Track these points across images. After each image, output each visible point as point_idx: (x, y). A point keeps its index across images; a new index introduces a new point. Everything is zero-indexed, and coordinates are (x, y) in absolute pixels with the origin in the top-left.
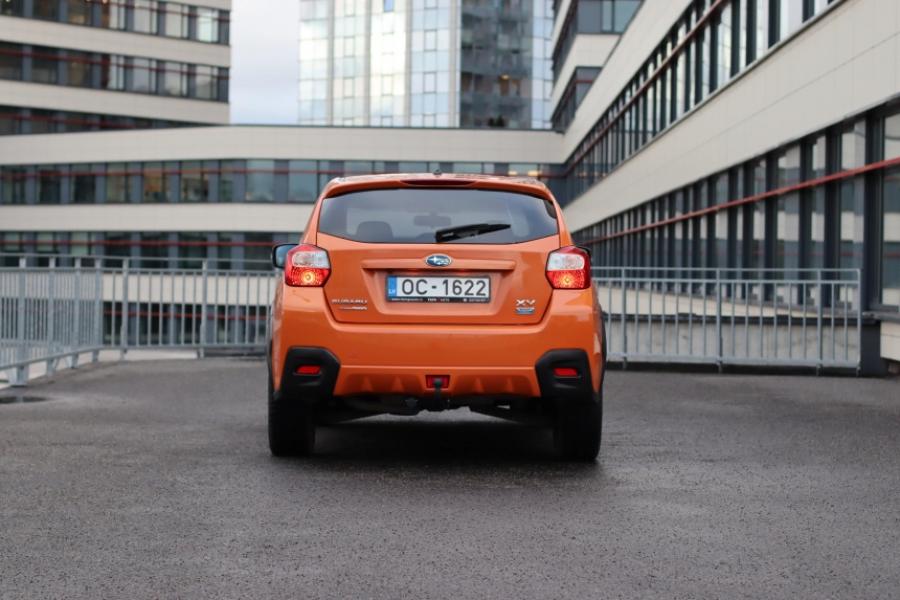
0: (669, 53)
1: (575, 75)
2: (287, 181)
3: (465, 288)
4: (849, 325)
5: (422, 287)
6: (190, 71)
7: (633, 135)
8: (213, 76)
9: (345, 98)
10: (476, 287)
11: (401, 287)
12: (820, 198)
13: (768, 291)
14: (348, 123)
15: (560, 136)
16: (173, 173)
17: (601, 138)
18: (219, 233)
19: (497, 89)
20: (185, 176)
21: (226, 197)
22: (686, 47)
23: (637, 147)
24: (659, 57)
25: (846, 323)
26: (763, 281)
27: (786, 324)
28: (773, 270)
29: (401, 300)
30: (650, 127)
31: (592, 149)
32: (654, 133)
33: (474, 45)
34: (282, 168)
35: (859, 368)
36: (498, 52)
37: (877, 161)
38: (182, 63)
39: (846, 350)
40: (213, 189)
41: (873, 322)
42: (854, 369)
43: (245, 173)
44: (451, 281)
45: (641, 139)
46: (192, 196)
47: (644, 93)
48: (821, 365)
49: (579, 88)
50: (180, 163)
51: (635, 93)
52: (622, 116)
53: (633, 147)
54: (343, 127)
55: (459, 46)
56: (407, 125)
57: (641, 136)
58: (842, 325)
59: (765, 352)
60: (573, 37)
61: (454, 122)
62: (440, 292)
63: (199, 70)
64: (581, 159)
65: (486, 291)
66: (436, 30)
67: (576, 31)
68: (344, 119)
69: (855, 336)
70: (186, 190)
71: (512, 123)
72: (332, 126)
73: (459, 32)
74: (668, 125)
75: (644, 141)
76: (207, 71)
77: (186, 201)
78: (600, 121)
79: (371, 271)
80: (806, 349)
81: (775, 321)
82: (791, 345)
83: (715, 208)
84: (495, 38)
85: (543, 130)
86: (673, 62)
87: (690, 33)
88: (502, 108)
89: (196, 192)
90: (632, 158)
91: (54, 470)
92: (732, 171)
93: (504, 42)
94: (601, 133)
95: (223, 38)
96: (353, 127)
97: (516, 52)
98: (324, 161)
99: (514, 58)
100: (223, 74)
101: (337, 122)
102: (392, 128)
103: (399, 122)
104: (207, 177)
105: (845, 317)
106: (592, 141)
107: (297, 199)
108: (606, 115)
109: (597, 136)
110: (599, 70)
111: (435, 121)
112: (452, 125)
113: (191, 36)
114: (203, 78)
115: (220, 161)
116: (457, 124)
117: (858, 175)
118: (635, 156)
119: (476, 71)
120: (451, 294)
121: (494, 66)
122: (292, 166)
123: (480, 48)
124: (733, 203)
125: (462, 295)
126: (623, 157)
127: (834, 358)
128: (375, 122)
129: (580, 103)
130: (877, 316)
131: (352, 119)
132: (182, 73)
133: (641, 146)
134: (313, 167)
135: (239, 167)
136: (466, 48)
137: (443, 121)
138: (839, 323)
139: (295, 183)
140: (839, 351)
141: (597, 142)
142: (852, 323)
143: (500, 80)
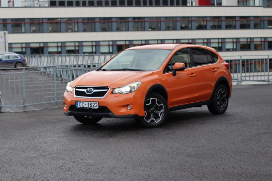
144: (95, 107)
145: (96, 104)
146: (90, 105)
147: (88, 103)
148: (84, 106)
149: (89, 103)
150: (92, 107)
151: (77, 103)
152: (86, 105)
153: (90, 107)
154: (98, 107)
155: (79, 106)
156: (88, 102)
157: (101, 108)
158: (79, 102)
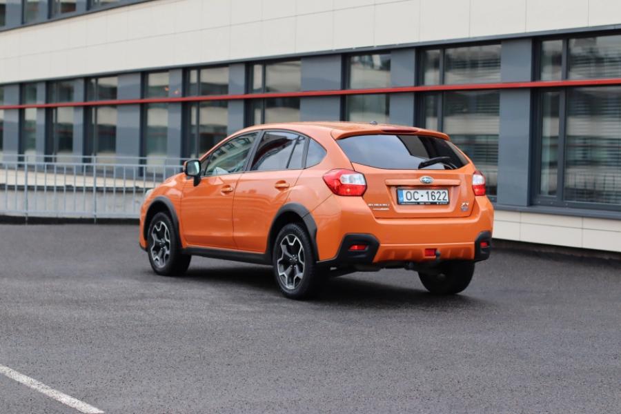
3: (437, 196)
5: (417, 196)
10: (441, 196)
11: (405, 196)
29: (406, 204)
44: (430, 191)
62: (425, 199)
65: (447, 198)
79: (389, 186)
120: (431, 200)
125: (436, 200)
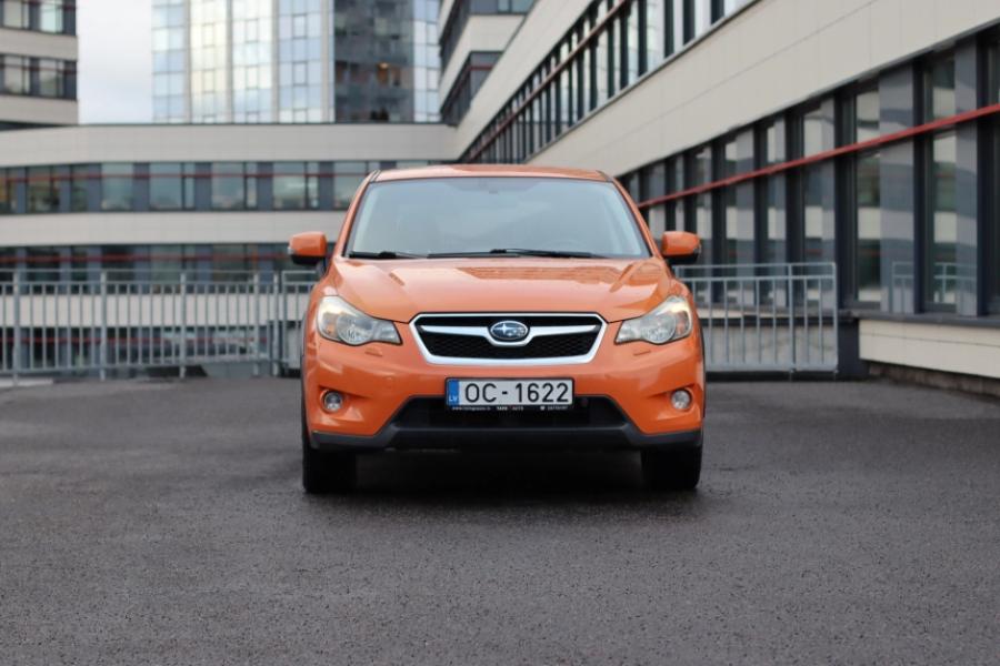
0: (587, 33)
1: (468, 60)
2: (148, 187)
4: (824, 324)
6: (33, 66)
7: (544, 127)
8: (58, 71)
9: (204, 92)
12: (779, 188)
13: (717, 290)
14: (209, 120)
15: (452, 129)
16: (19, 181)
17: (504, 130)
18: (72, 247)
19: (373, 78)
20: (32, 183)
21: (79, 206)
22: (608, 25)
23: (549, 138)
24: (575, 37)
25: (821, 322)
26: (709, 280)
27: (754, 325)
28: (723, 266)
30: (565, 117)
31: (493, 142)
32: (570, 123)
33: (349, 31)
34: (142, 172)
35: (836, 371)
36: (374, 37)
37: (849, 143)
38: (23, 57)
39: (822, 352)
40: (65, 197)
41: (850, 321)
42: (831, 373)
43: (99, 178)
45: (554, 130)
46: (40, 205)
47: (557, 78)
48: (794, 369)
49: (474, 76)
50: (27, 169)
51: (545, 79)
52: (530, 104)
53: (544, 140)
54: (203, 124)
55: (331, 32)
56: (275, 120)
57: (553, 128)
58: (817, 324)
59: (731, 356)
60: (466, 20)
61: (329, 117)
63: (43, 64)
64: (480, 154)
66: (305, 15)
67: (468, 13)
68: (204, 116)
69: (831, 336)
70: (33, 199)
71: (393, 117)
72: (191, 124)
73: (331, 17)
74: (587, 113)
75: (558, 131)
76: (53, 65)
77: (32, 211)
78: (503, 111)
80: (776, 352)
81: (742, 322)
82: (761, 348)
83: (650, 202)
84: (371, 22)
85: (428, 123)
86: (592, 43)
87: (613, 10)
88: (382, 100)
89: (46, 201)
90: (543, 150)
91: (13, 500)
92: (669, 162)
93: (382, 27)
94: (503, 124)
95: (69, 28)
96: (215, 124)
97: (396, 37)
98: (190, 163)
99: (393, 44)
100: (71, 68)
101: (197, 120)
102: (258, 124)
103: (266, 118)
104: (57, 185)
105: (806, 316)
106: (493, 134)
107: (161, 206)
108: (509, 104)
109: (498, 128)
110: (497, 55)
111: (307, 116)
112: (326, 120)
113: (33, 26)
114: (47, 74)
115: (72, 166)
116: (332, 118)
117: (824, 160)
118: (547, 148)
119: (349, 59)
121: (371, 53)
122: (153, 170)
123: (354, 34)
124: (672, 196)
126: (532, 150)
127: (808, 361)
128: (240, 118)
129: (476, 91)
130: (856, 313)
131: (214, 116)
132: (23, 68)
133: (553, 138)
134: (177, 170)
135: (94, 172)
136: (339, 34)
137: (316, 115)
138: (813, 322)
139: (157, 188)
140: (815, 353)
141: (499, 135)
142: (828, 321)
143: (379, 70)
144: (555, 403)
145: (563, 388)
146: (530, 392)
147: (519, 386)
148: (494, 399)
149: (525, 385)
150: (539, 402)
151: (457, 388)
152: (506, 396)
153: (526, 402)
154: (570, 402)
155: (463, 401)
156: (516, 383)
157: (585, 404)
158: (463, 385)
